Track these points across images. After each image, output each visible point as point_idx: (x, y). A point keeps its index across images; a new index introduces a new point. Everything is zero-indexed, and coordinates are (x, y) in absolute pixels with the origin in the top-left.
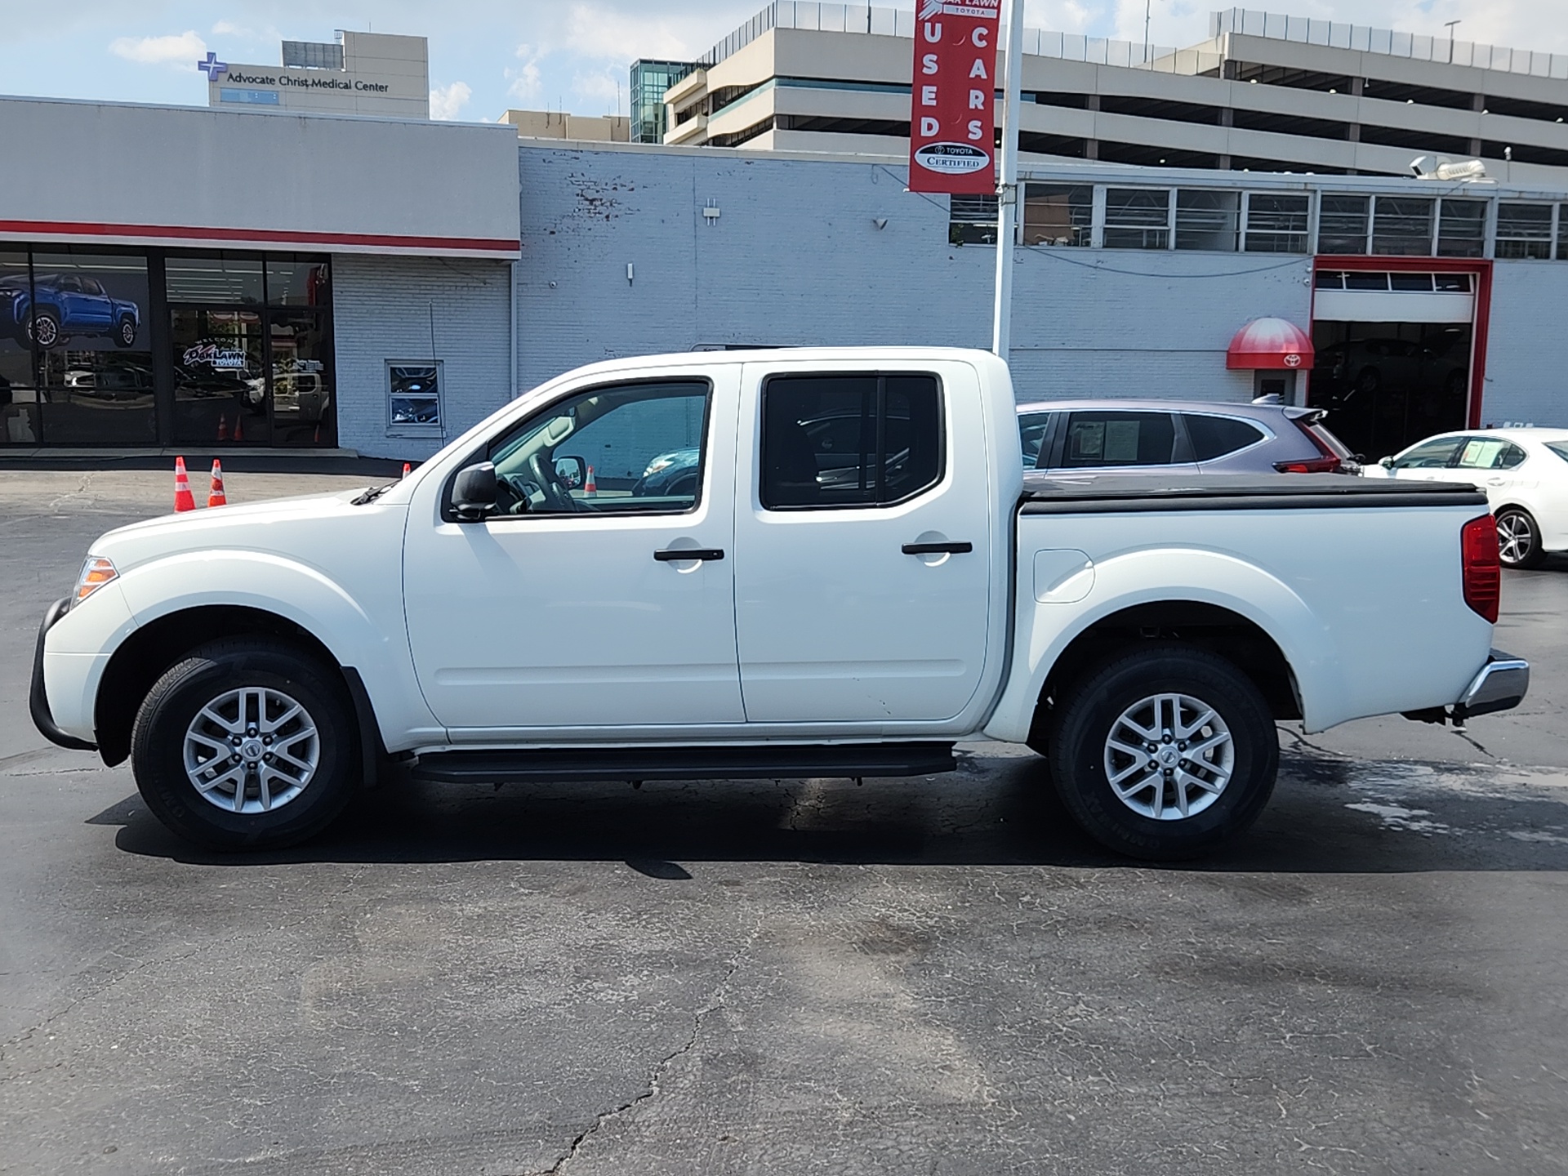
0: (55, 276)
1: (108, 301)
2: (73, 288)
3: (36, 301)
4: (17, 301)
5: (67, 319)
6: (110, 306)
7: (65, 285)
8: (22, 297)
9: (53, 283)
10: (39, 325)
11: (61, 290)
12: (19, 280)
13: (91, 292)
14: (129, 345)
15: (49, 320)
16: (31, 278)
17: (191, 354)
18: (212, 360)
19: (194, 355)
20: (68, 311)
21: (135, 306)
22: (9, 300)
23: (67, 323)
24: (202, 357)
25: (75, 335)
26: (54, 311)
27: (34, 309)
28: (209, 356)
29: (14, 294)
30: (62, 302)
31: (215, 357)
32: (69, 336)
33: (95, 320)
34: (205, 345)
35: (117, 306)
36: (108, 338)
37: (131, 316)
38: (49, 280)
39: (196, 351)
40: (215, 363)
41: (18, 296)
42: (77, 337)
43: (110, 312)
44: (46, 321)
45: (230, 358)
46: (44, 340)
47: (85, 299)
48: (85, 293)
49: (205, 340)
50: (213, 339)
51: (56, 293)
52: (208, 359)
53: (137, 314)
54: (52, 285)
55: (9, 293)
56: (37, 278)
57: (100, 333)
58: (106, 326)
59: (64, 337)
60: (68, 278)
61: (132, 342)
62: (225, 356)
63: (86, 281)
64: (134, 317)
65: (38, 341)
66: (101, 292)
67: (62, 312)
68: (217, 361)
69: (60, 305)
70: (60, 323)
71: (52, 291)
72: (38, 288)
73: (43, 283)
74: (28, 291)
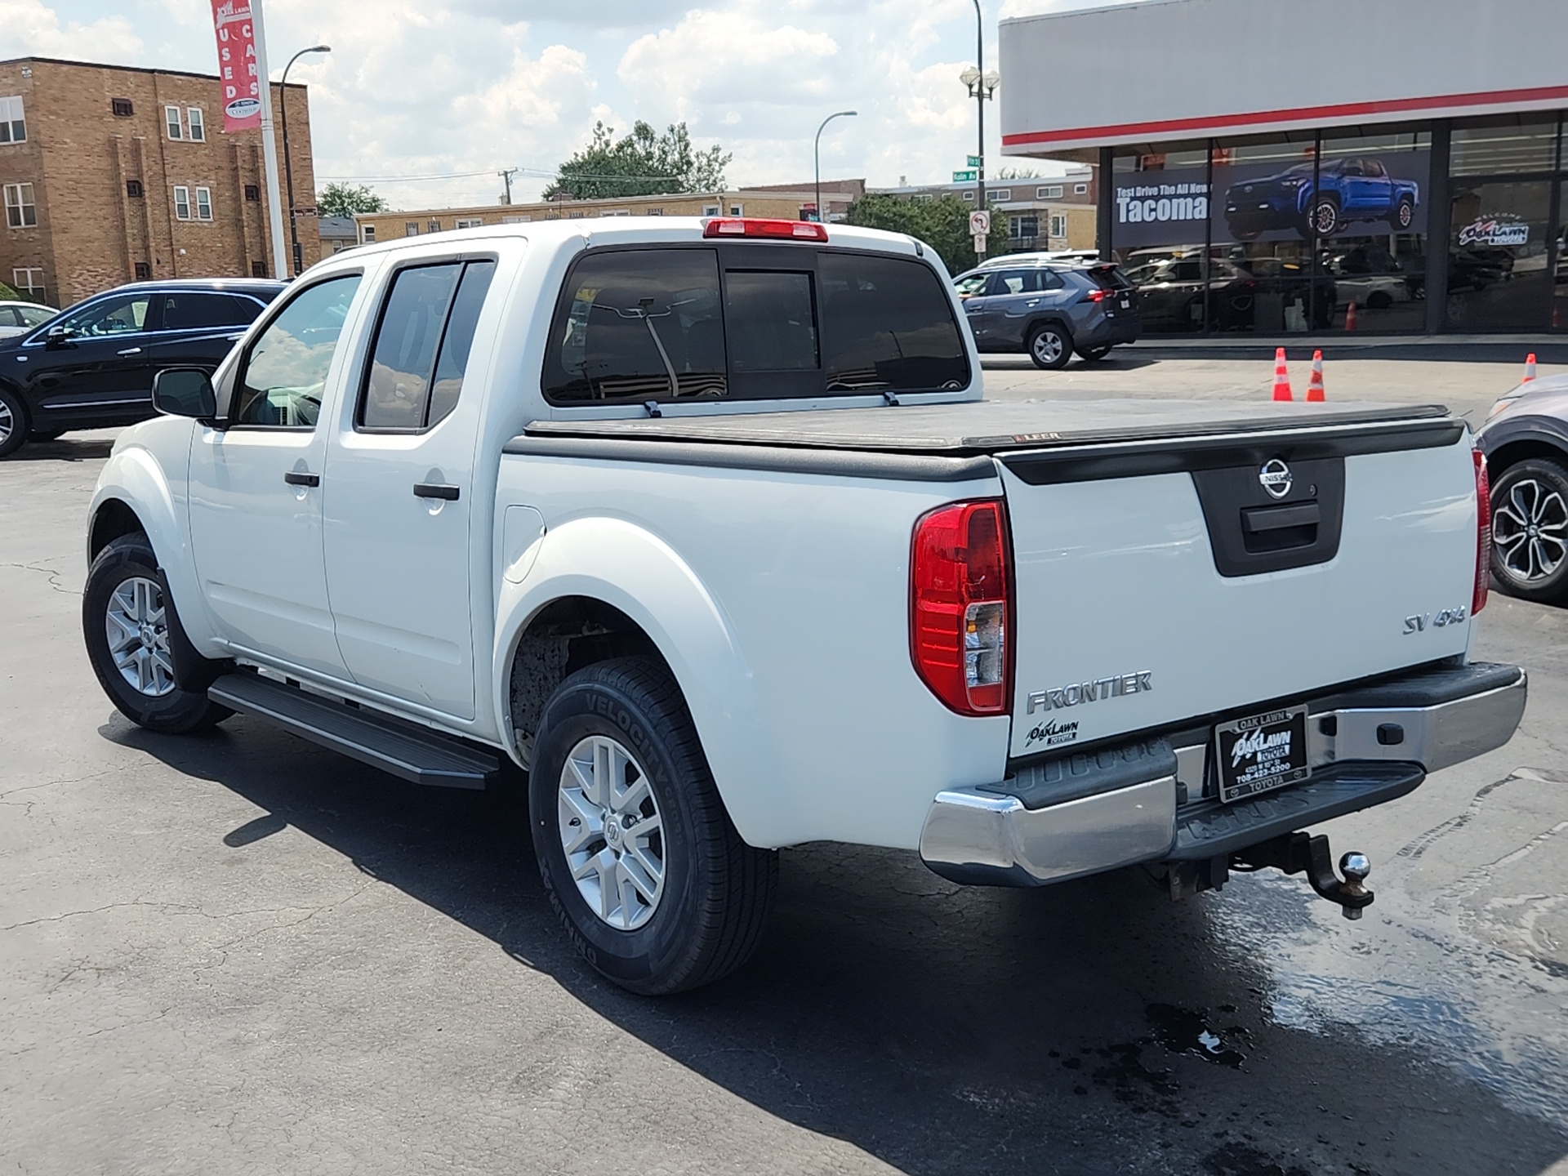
0: (1340, 160)
1: (1389, 182)
2: (1355, 171)
3: (1320, 188)
4: (1302, 189)
5: (1347, 204)
6: (1390, 187)
7: (1348, 169)
8: (1306, 186)
9: (1336, 169)
10: (1320, 212)
11: (1344, 175)
12: (1305, 169)
13: (1373, 174)
14: (1405, 228)
15: (1329, 207)
16: (1317, 165)
17: (1468, 233)
18: (1490, 238)
19: (1471, 234)
20: (1349, 196)
21: (1415, 185)
22: (1295, 189)
23: (1347, 209)
24: (1479, 235)
25: (1352, 221)
26: (1335, 197)
27: (1317, 196)
28: (1487, 233)
29: (1300, 183)
30: (1344, 187)
31: (1494, 235)
32: (1347, 222)
33: (1375, 203)
34: (1484, 222)
35: (1397, 186)
36: (1385, 222)
37: (1409, 196)
38: (1333, 166)
39: (1474, 229)
40: (1493, 241)
41: (1303, 185)
42: (1356, 222)
43: (1389, 193)
44: (1326, 208)
45: (1510, 233)
46: (1323, 228)
47: (1366, 183)
48: (1367, 176)
49: (1485, 217)
50: (1493, 214)
51: (1339, 178)
52: (1486, 238)
53: (1416, 193)
54: (1336, 171)
55: (1294, 183)
56: (1322, 165)
57: (1377, 217)
58: (1383, 210)
59: (1342, 223)
60: (1351, 162)
61: (1409, 225)
62: (1504, 233)
63: (1369, 163)
64: (1413, 196)
65: (1317, 229)
66: (1382, 173)
67: (1343, 198)
68: (1496, 238)
69: (1341, 191)
70: (1340, 208)
71: (1335, 177)
72: (1322, 175)
73: (1327, 170)
74: (1312, 179)
